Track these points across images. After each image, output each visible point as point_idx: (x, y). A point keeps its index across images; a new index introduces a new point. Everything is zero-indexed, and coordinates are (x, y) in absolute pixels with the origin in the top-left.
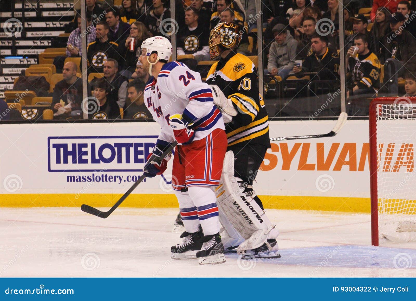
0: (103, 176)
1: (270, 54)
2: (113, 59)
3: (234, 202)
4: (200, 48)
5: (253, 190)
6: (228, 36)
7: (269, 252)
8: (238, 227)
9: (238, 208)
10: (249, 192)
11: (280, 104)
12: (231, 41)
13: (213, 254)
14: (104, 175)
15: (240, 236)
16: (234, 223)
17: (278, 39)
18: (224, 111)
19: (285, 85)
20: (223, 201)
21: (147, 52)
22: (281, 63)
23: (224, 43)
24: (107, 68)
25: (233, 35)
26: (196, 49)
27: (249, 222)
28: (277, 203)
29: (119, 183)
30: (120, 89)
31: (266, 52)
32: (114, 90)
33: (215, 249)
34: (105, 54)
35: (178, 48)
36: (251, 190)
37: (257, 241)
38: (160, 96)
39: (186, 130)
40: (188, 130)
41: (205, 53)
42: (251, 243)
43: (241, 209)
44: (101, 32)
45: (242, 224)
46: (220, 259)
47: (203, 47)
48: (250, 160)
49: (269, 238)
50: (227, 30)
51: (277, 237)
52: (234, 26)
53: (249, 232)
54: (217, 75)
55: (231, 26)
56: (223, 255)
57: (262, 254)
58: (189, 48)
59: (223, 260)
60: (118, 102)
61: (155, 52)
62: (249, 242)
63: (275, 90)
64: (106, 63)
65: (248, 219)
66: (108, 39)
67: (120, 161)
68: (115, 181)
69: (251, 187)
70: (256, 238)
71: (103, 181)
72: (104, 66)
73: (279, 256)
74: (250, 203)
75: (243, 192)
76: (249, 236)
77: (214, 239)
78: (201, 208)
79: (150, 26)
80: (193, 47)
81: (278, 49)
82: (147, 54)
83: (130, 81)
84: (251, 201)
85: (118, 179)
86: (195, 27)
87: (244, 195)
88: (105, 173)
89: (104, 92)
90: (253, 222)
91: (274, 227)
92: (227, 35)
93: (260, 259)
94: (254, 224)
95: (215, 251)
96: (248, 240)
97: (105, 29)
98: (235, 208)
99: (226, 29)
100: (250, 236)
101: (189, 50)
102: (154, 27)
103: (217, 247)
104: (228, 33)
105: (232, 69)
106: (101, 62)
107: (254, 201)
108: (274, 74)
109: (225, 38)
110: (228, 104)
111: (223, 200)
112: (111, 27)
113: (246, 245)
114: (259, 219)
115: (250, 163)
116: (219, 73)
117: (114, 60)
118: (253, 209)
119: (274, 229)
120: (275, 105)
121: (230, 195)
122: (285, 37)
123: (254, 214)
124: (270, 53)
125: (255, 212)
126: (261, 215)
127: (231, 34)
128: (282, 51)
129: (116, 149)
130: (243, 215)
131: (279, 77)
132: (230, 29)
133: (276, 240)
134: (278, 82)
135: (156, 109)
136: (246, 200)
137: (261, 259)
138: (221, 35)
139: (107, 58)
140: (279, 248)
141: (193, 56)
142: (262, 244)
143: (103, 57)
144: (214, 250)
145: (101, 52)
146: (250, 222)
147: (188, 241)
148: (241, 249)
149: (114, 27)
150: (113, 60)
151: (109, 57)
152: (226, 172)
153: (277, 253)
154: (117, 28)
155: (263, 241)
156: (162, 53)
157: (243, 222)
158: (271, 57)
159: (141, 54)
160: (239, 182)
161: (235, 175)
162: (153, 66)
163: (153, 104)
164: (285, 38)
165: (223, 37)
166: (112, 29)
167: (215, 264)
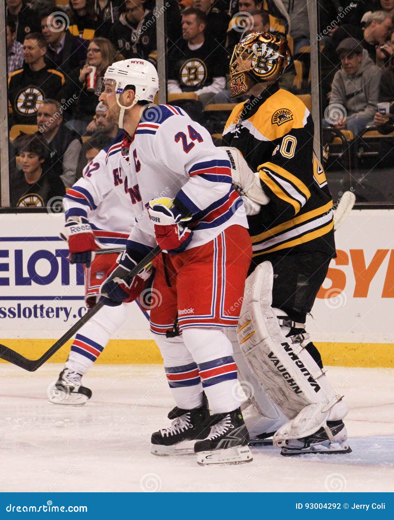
0: (35, 307)
1: (334, 93)
2: (53, 100)
3: (269, 353)
4: (208, 81)
5: (305, 332)
6: (266, 58)
7: (330, 443)
8: (277, 398)
9: (276, 364)
10: (297, 336)
11: (351, 180)
12: (270, 68)
13: (224, 446)
14: (38, 306)
15: (281, 413)
16: (269, 389)
17: (347, 64)
18: (247, 194)
19: (360, 147)
20: (250, 351)
21: (117, 87)
22: (353, 108)
23: (257, 70)
24: (43, 116)
25: (275, 57)
26: (202, 82)
27: (295, 389)
28: (345, 356)
29: (64, 321)
30: (67, 153)
31: (325, 88)
32: (56, 156)
33: (228, 438)
34: (40, 91)
35: (169, 81)
36: (302, 331)
37: (309, 423)
38: (138, 167)
39: (177, 228)
40: (180, 229)
41: (217, 89)
42: (298, 427)
43: (282, 366)
44: (33, 52)
45: (283, 392)
46: (241, 455)
47: (214, 79)
48: (302, 280)
49: (331, 418)
50: (264, 47)
51: (343, 418)
52: (278, 40)
53: (296, 407)
54: (242, 127)
55: (272, 40)
56: (246, 448)
57: (318, 446)
58: (189, 80)
59: (248, 457)
60: (62, 177)
61: (131, 88)
62: (293, 425)
63: (342, 156)
64: (43, 108)
65: (292, 385)
66: (44, 65)
67: (66, 281)
68: (58, 316)
69: (302, 327)
70: (305, 419)
71: (36, 316)
72: (39, 112)
73: (349, 451)
74: (299, 356)
75: (287, 336)
76: (295, 412)
77: (229, 420)
78: (205, 366)
79: (120, 42)
80: (196, 78)
81: (346, 83)
82: (116, 90)
83: (85, 139)
84: (300, 352)
85: (62, 313)
86: (199, 43)
87: (289, 340)
88: (39, 303)
89: (36, 158)
90: (303, 391)
91: (341, 399)
92: (263, 57)
93: (313, 454)
94: (303, 394)
95: (229, 441)
96: (292, 421)
97: (41, 46)
98: (272, 364)
99: (263, 44)
100: (296, 414)
101: (189, 84)
102: (127, 44)
103: (233, 435)
104: (266, 52)
105: (269, 118)
106: (33, 106)
107: (305, 351)
108: (341, 127)
109: (259, 61)
110: (255, 183)
111: (251, 349)
112: (51, 43)
113: (288, 430)
114: (312, 385)
115: (301, 284)
116: (246, 124)
117: (56, 102)
118: (304, 366)
119: (340, 402)
120: (341, 181)
121: (263, 340)
122: (359, 61)
123: (305, 375)
124: (332, 90)
125: (306, 372)
126: (318, 378)
127: (271, 55)
128: (353, 86)
129: (59, 259)
130: (285, 376)
131: (349, 132)
132: (269, 45)
133: (343, 422)
134: (347, 142)
135: (131, 189)
136: (291, 349)
137: (316, 455)
138: (254, 54)
139: (43, 99)
140: (349, 435)
141: (195, 95)
142: (317, 429)
143: (35, 96)
144: (227, 440)
145: (34, 88)
146: (297, 390)
147: (184, 424)
148: (280, 437)
149: (55, 43)
150: (54, 103)
151: (46, 98)
152: (257, 299)
153: (345, 444)
154: (61, 45)
155: (319, 424)
156: (144, 90)
157: (284, 389)
158: (336, 96)
159: (103, 90)
160: (279, 317)
161: (273, 306)
162: (127, 112)
163: (124, 181)
164: (360, 63)
165: (257, 58)
166: (53, 47)
167: (231, 463)
